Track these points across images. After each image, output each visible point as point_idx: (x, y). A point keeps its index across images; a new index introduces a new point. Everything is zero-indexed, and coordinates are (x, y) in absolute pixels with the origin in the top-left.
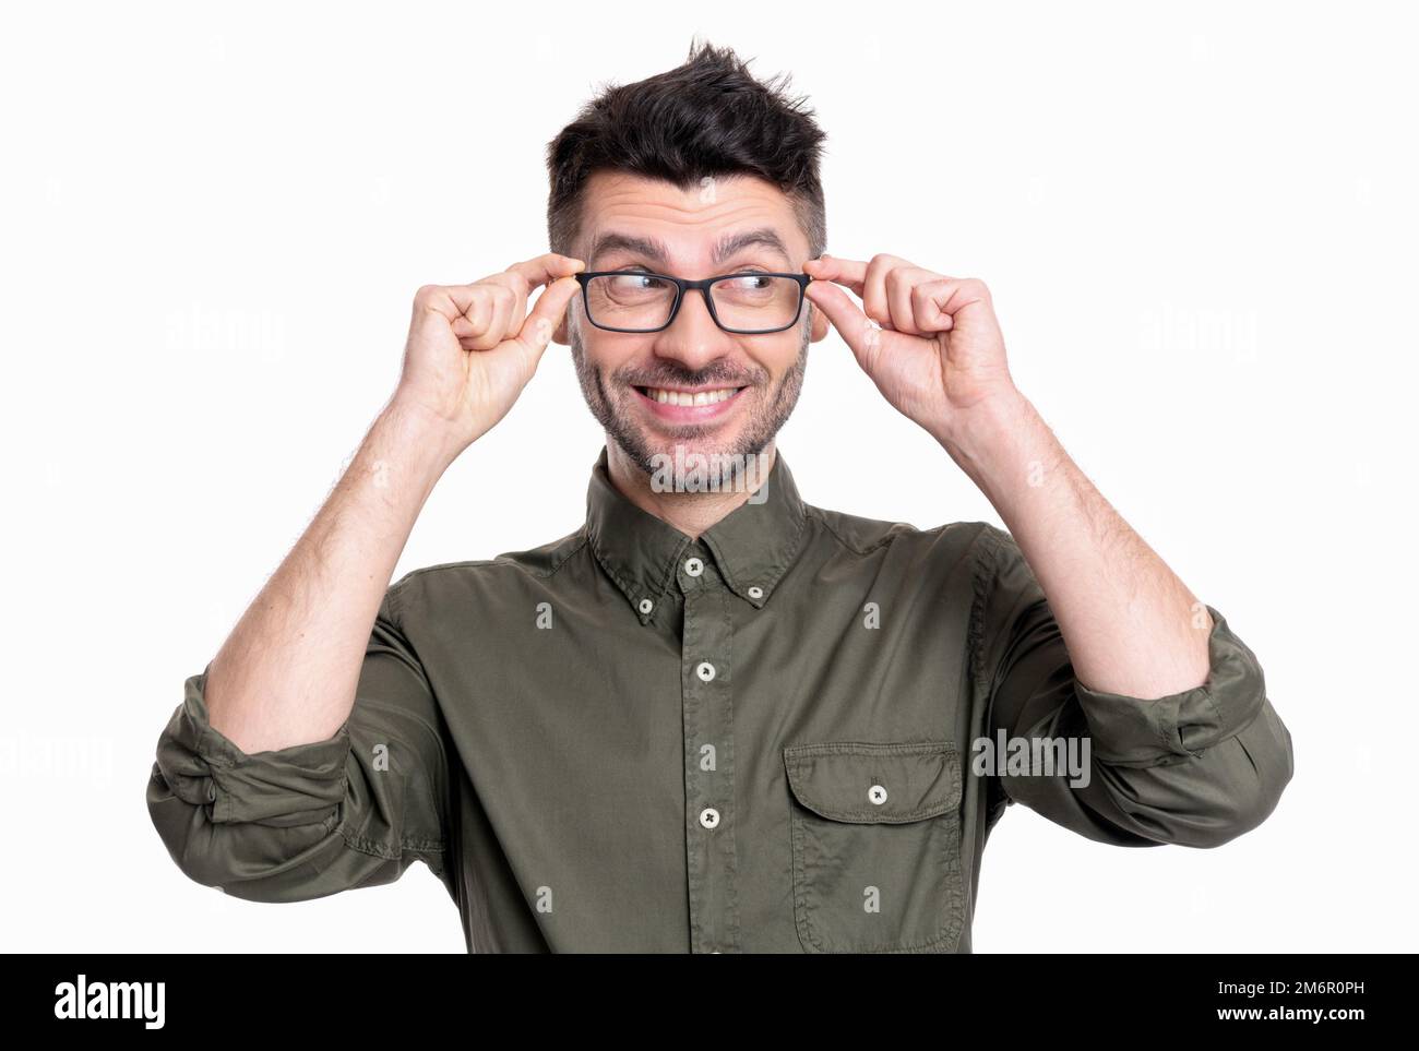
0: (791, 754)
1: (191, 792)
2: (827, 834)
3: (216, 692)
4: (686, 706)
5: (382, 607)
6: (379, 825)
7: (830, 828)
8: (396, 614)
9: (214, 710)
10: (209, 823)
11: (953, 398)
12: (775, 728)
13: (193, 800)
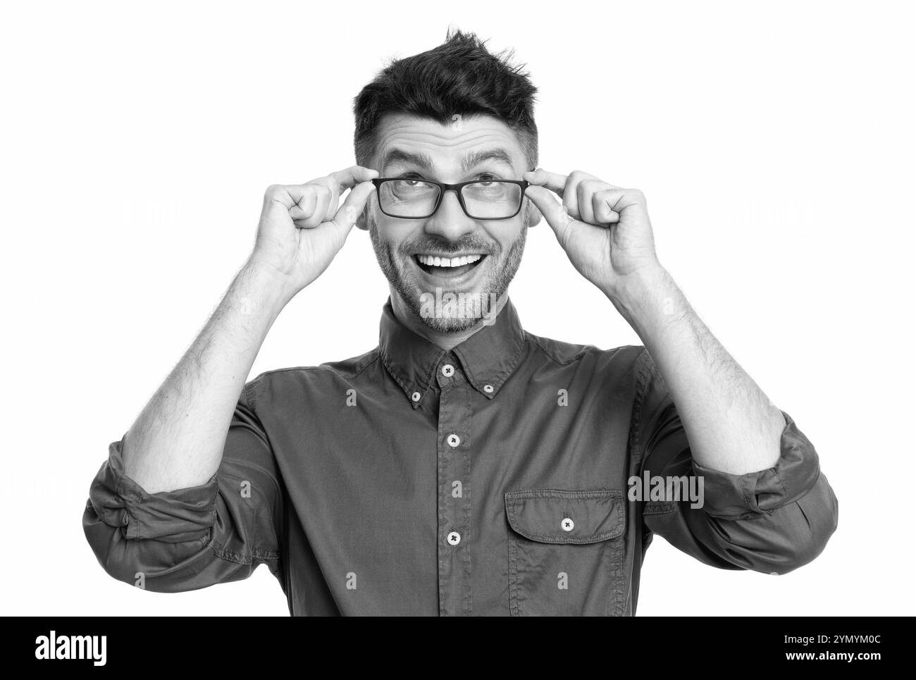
0: (510, 497)
1: (112, 518)
2: (532, 551)
3: (130, 452)
4: (440, 463)
5: (241, 396)
6: (238, 542)
7: (535, 547)
8: (251, 400)
9: (128, 464)
10: (124, 539)
11: (616, 268)
12: (499, 478)
13: (113, 524)
